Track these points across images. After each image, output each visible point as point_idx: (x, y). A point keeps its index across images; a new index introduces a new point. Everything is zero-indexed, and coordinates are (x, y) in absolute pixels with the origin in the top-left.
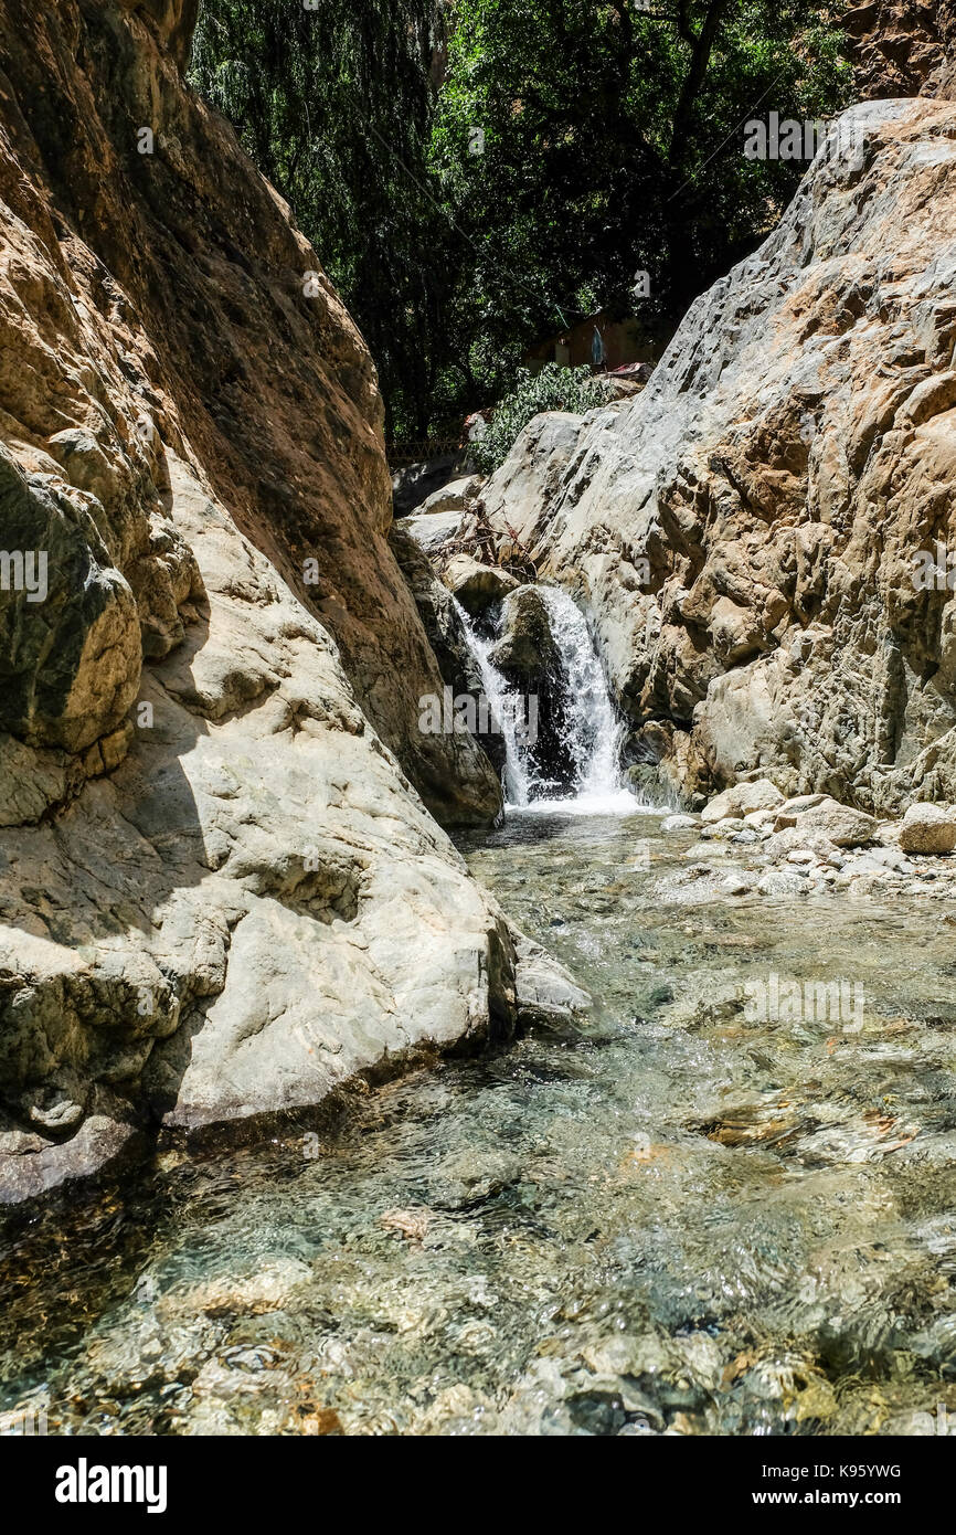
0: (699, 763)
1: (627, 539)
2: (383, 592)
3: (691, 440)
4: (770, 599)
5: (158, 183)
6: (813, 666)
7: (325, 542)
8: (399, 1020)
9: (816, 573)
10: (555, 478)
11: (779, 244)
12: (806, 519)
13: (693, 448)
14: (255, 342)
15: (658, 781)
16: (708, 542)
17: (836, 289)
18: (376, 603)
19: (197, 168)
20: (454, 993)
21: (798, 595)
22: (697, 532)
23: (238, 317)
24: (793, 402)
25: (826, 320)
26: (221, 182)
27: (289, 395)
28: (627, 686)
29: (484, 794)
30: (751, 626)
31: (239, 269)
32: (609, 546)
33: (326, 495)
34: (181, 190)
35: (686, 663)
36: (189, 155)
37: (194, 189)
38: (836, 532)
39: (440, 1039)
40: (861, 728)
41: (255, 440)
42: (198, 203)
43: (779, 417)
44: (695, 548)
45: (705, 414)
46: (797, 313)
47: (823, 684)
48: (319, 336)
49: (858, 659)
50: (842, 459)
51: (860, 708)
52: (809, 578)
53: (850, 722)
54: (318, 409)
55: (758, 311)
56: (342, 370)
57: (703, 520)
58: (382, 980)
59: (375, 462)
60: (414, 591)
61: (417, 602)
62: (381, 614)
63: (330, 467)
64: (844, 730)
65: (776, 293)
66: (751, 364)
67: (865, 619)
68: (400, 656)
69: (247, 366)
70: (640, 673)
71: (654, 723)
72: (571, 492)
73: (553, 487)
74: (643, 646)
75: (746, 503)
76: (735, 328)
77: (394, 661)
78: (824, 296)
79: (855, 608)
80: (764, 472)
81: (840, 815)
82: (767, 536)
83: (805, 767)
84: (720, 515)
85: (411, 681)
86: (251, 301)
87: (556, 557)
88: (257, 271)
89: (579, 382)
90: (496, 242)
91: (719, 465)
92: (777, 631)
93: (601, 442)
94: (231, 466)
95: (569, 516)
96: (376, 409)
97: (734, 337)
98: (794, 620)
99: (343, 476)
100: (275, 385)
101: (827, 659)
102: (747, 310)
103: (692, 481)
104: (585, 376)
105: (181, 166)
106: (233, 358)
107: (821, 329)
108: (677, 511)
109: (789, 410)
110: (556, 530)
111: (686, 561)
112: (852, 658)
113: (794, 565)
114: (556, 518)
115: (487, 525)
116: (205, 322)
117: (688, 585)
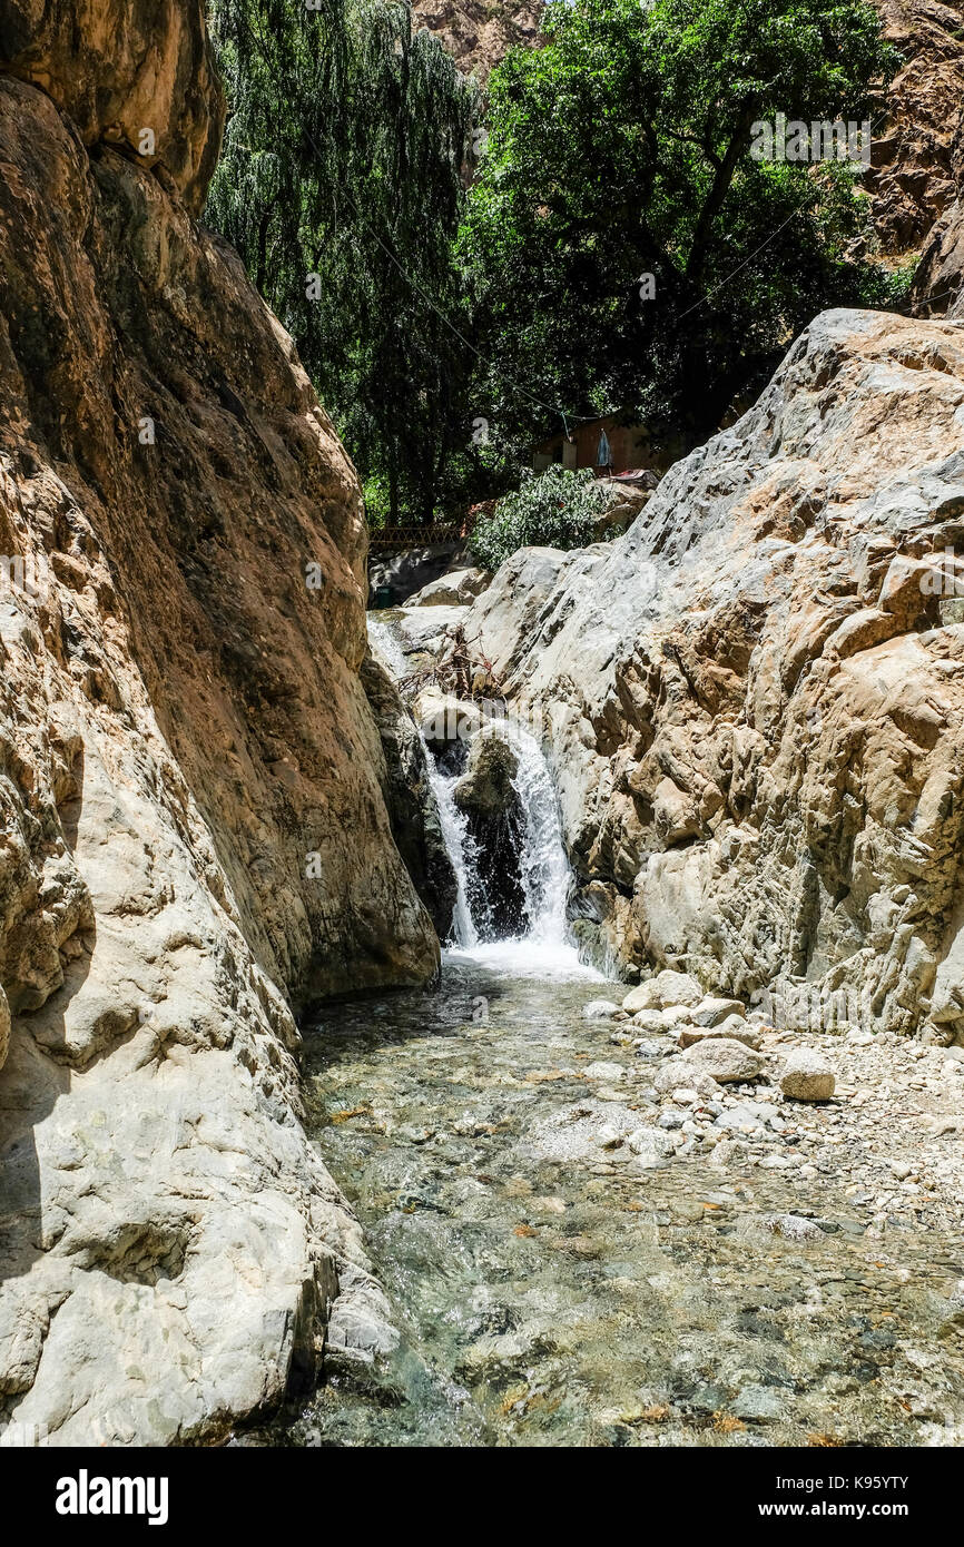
0: (635, 935)
1: (588, 699)
2: (338, 751)
3: (650, 618)
4: (707, 790)
5: (160, 332)
6: (740, 866)
7: (284, 702)
8: (202, 1388)
9: (749, 777)
10: (532, 615)
11: (753, 424)
12: (742, 722)
13: (650, 626)
14: (238, 494)
15: (598, 942)
16: (657, 722)
17: (793, 494)
18: (330, 763)
19: (199, 314)
20: (257, 1359)
21: (732, 793)
22: (648, 710)
23: (223, 469)
24: (739, 607)
25: (780, 523)
26: (223, 326)
27: (265, 547)
28: (577, 843)
29: (420, 955)
30: (690, 813)
31: (231, 417)
32: (571, 699)
33: (290, 654)
34: (181, 338)
35: (631, 833)
36: (193, 304)
37: (195, 335)
38: (767, 743)
39: (236, 1409)
40: (777, 936)
41: (224, 600)
42: (198, 349)
43: (727, 618)
44: (645, 724)
45: (665, 594)
46: (757, 509)
47: (747, 886)
48: (307, 474)
49: (779, 869)
50: (776, 675)
51: (778, 917)
52: (741, 781)
53: (768, 928)
54: (293, 562)
55: (726, 493)
56: (327, 507)
57: (654, 701)
58: (194, 1342)
59: (350, 604)
60: (381, 726)
61: (383, 738)
62: (333, 775)
63: (298, 623)
64: (763, 935)
65: (742, 480)
66: (711, 552)
67: (787, 833)
68: (348, 816)
69: (226, 520)
70: (589, 833)
71: (600, 883)
72: (545, 632)
73: (529, 622)
74: (593, 806)
75: (693, 692)
76: (705, 504)
77: (342, 822)
78: (781, 500)
79: (779, 820)
80: (710, 668)
81: (730, 1050)
82: (710, 728)
83: (726, 963)
84: (669, 699)
85: (357, 841)
86: (238, 452)
87: (527, 693)
88: (250, 415)
89: (582, 484)
90: (513, 339)
91: (671, 651)
92: (711, 823)
93: (577, 588)
94: (196, 630)
95: (541, 655)
96: (359, 545)
97: (704, 512)
98: (728, 814)
99: (310, 631)
100: (253, 537)
101: (753, 862)
102: (717, 488)
103: (646, 661)
104: (588, 479)
105: (184, 315)
106: (212, 515)
107: (775, 531)
108: (632, 686)
109: (736, 614)
110: (529, 668)
111: (637, 734)
112: (774, 868)
113: (730, 765)
114: (530, 654)
115: (465, 651)
116: (188, 479)
117: (638, 756)
